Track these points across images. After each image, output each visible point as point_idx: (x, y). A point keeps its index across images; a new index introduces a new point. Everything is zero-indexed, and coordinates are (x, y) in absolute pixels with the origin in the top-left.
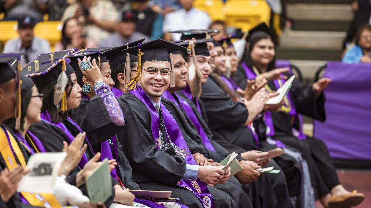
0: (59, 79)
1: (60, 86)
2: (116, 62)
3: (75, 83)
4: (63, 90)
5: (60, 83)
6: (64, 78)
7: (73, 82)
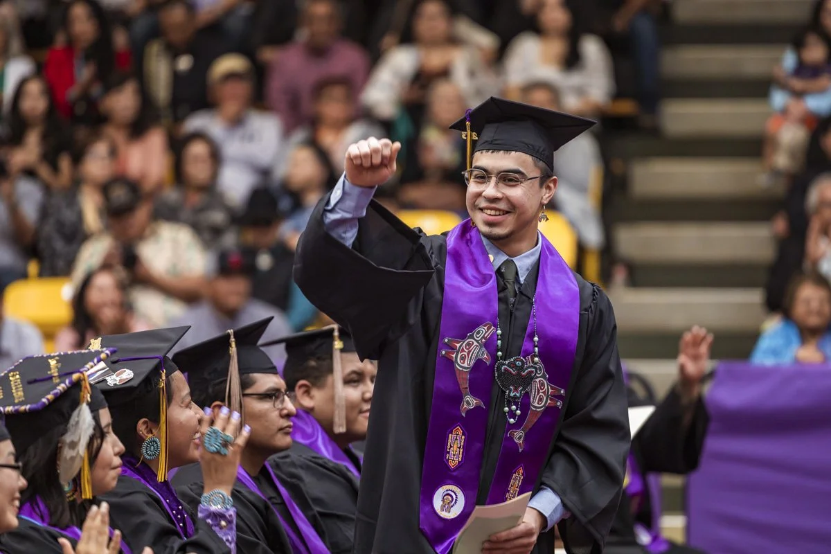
0: (72, 421)
1: (76, 439)
2: (206, 375)
3: (108, 433)
4: (82, 449)
5: (75, 430)
6: (84, 420)
7: (105, 430)
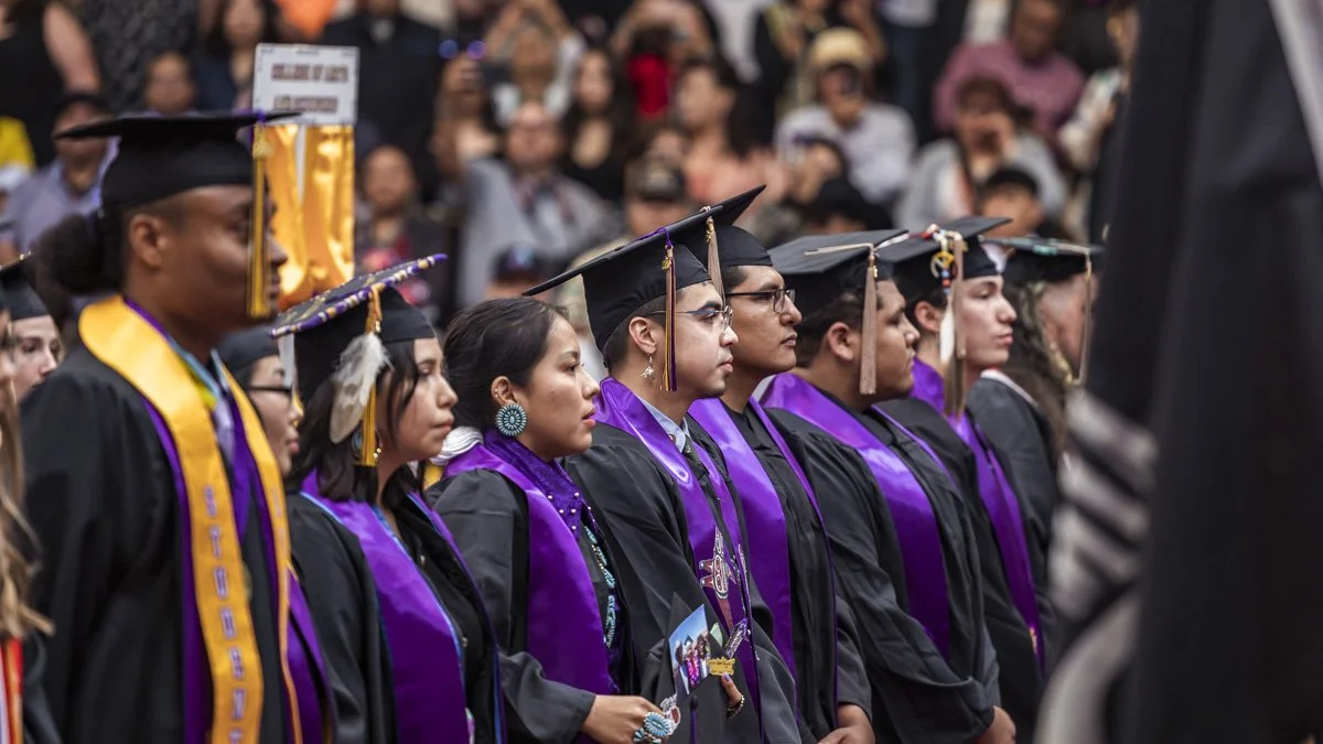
5: (355, 369)
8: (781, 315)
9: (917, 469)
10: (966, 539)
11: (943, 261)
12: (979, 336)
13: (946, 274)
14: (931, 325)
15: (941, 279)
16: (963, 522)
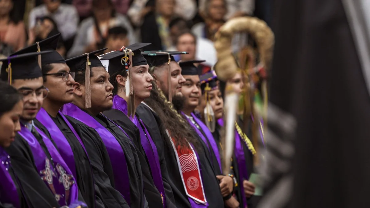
8: (67, 82)
9: (117, 136)
10: (136, 162)
11: (125, 59)
12: (139, 87)
13: (126, 64)
14: (122, 83)
15: (125, 66)
16: (134, 155)
